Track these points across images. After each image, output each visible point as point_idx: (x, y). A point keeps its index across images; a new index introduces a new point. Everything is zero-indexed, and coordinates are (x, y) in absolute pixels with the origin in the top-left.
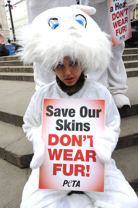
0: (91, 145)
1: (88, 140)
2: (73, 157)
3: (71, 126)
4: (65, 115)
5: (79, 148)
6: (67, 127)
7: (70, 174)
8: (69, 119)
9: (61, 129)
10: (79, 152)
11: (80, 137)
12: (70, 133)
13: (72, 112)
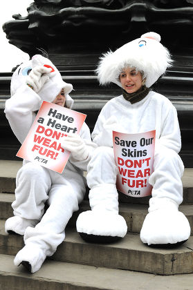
0: (148, 165)
1: (146, 162)
2: (135, 175)
3: (133, 154)
4: (128, 146)
5: (140, 169)
6: (130, 154)
7: (133, 186)
8: (132, 149)
9: (126, 156)
10: (140, 171)
11: (140, 161)
12: (133, 159)
13: (134, 144)
